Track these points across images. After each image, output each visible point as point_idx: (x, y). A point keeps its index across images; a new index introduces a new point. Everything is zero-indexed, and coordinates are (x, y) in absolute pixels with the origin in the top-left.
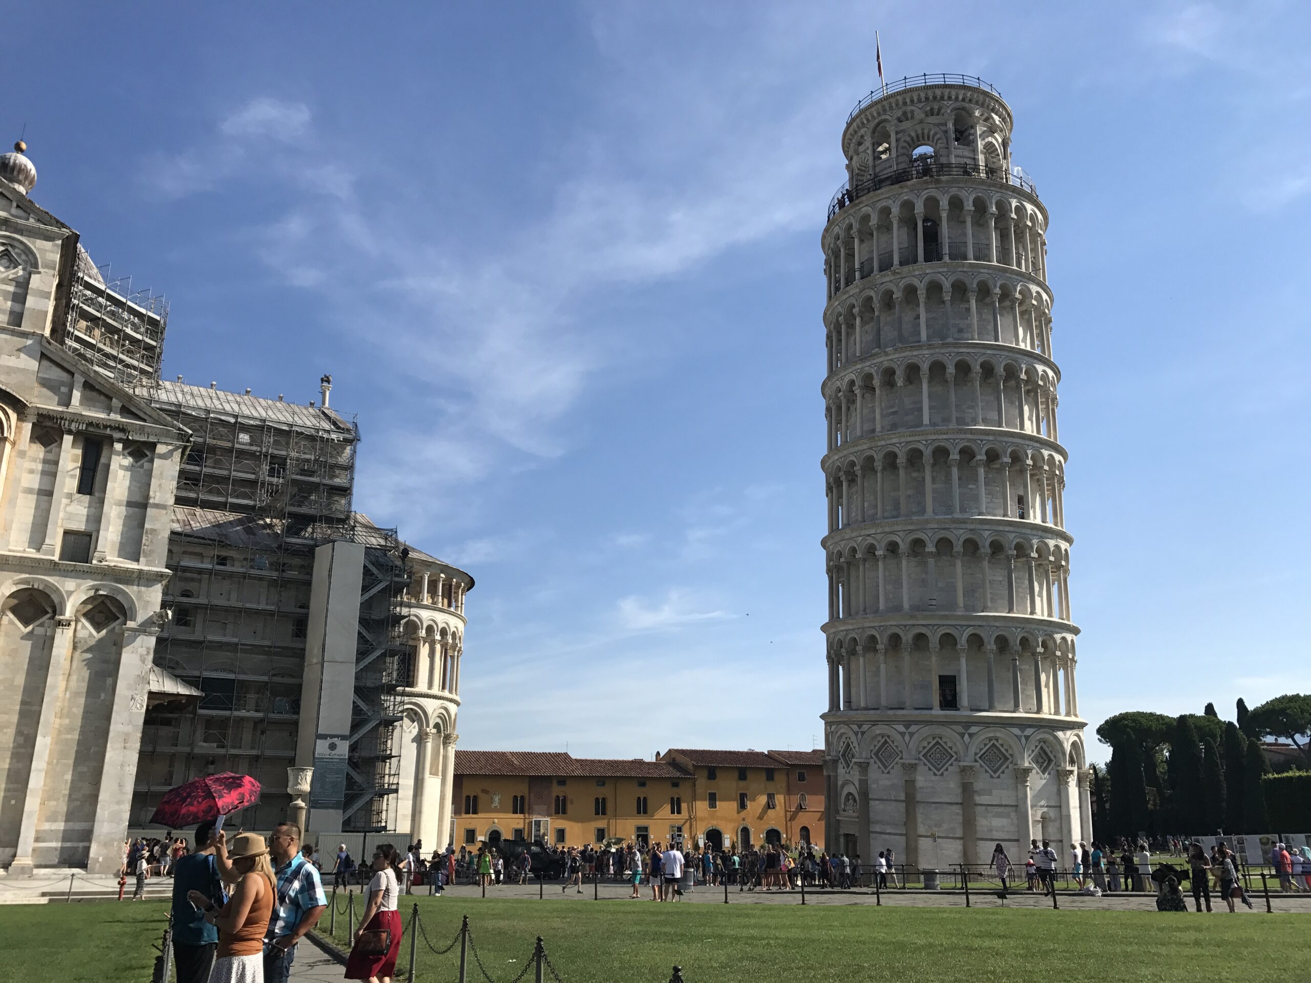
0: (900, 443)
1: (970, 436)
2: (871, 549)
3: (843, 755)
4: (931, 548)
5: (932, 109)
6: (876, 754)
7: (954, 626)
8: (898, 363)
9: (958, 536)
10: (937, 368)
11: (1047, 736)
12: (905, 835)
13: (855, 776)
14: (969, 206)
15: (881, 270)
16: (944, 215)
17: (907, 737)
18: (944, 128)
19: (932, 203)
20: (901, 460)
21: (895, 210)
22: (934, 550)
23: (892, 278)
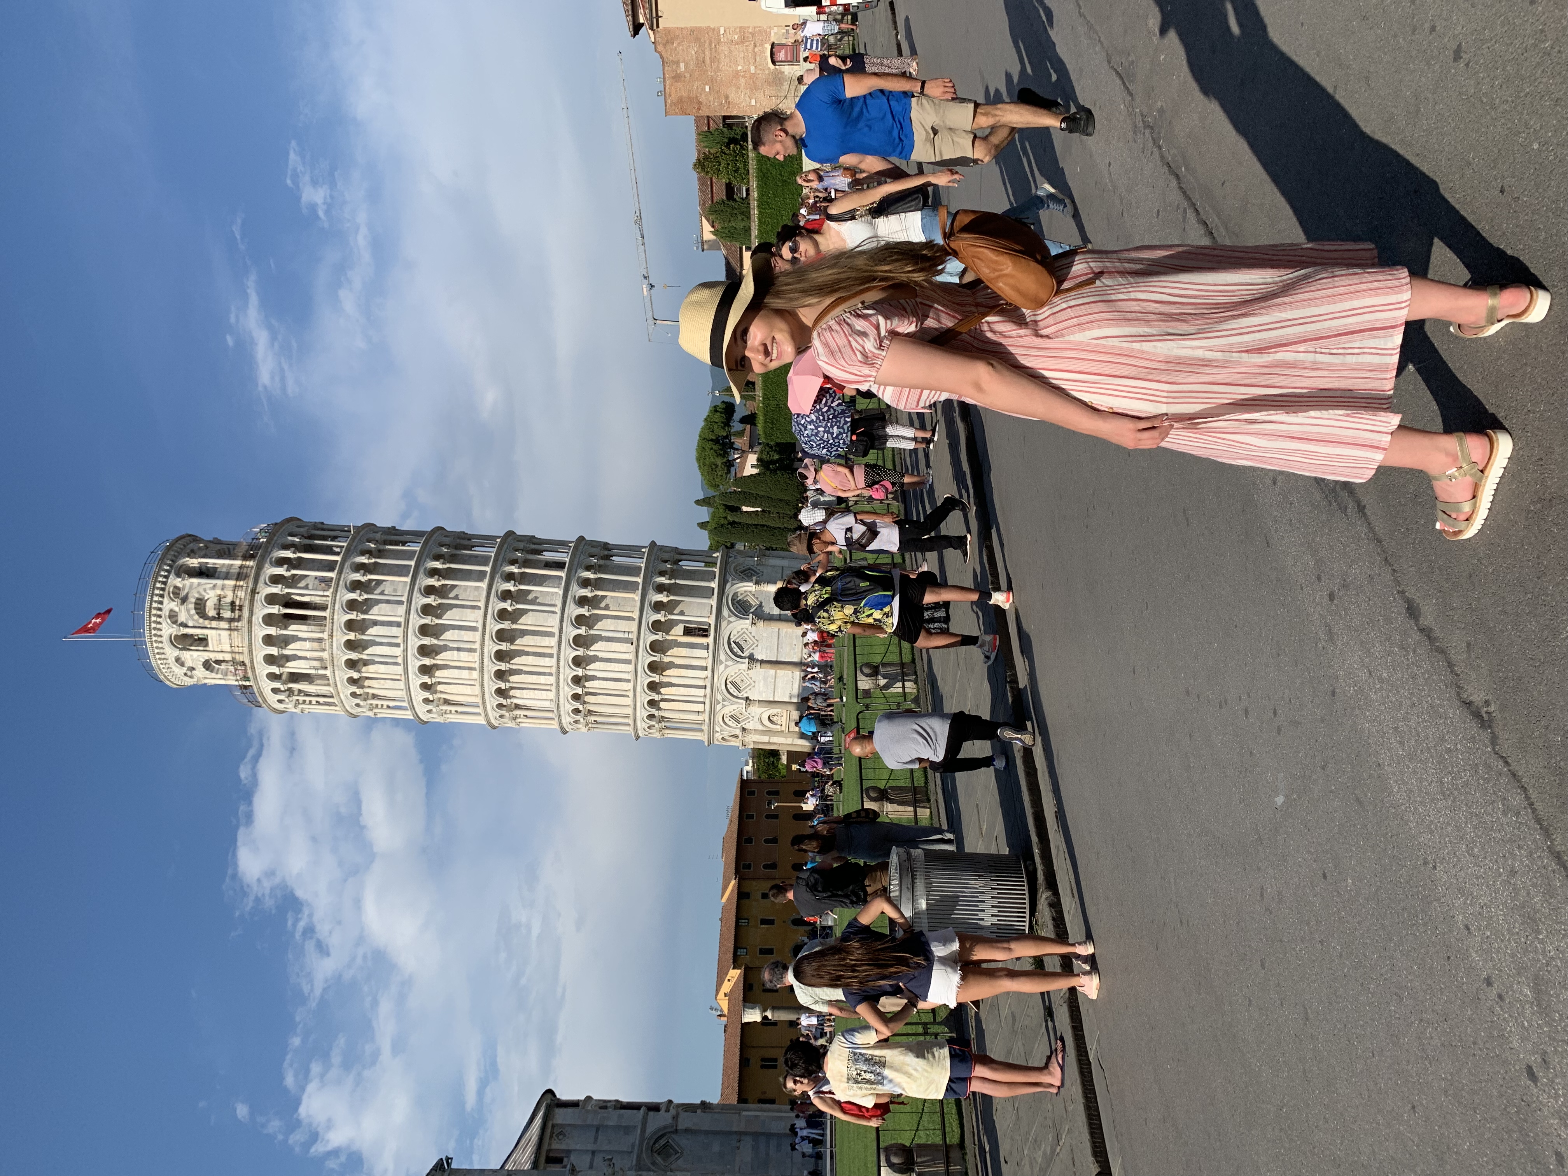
0: (489, 645)
2: (577, 680)
3: (739, 723)
4: (583, 631)
5: (173, 593)
6: (740, 692)
7: (647, 619)
8: (416, 640)
10: (427, 610)
11: (732, 567)
13: (756, 711)
15: (324, 650)
17: (730, 663)
18: (195, 585)
19: (271, 599)
20: (503, 646)
21: (270, 630)
22: (584, 628)
23: (334, 639)
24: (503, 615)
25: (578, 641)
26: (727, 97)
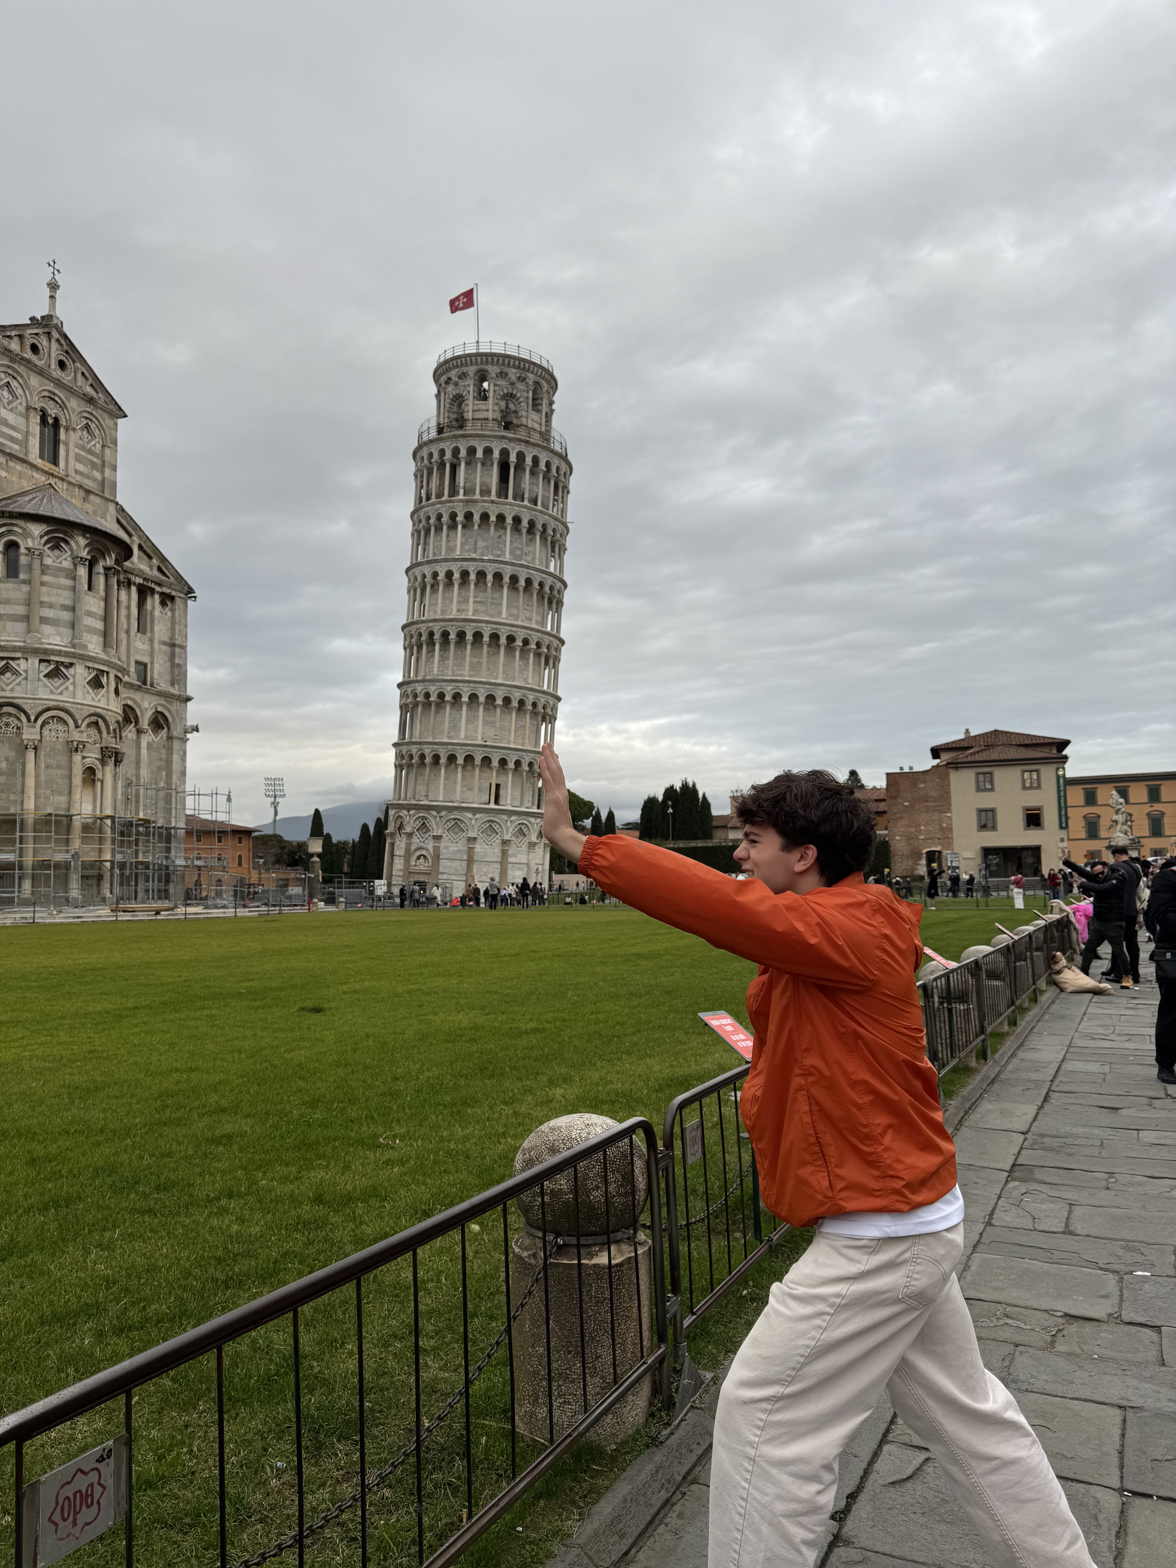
0: (486, 627)
1: (529, 632)
2: (457, 696)
3: (418, 830)
4: (499, 702)
5: (524, 377)
6: (448, 830)
7: (509, 754)
8: (490, 569)
9: (516, 696)
10: (514, 579)
12: (466, 881)
13: (430, 845)
14: (542, 466)
15: (481, 495)
16: (528, 470)
17: (473, 822)
19: (521, 456)
20: (486, 639)
21: (496, 454)
22: (500, 704)
23: (490, 504)
24: (511, 639)
25: (491, 698)
26: (901, 818)
